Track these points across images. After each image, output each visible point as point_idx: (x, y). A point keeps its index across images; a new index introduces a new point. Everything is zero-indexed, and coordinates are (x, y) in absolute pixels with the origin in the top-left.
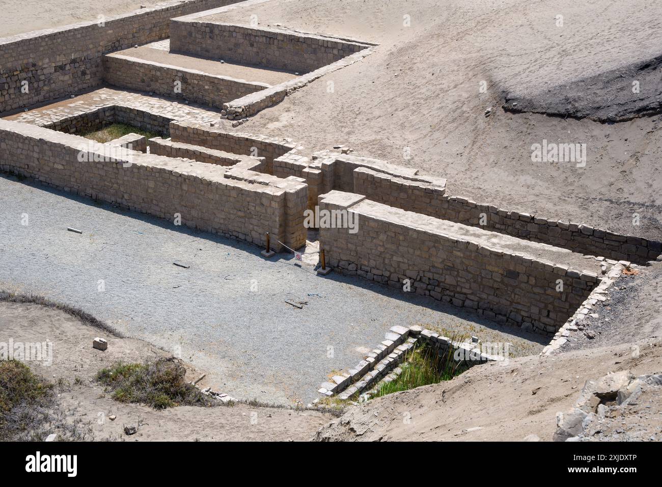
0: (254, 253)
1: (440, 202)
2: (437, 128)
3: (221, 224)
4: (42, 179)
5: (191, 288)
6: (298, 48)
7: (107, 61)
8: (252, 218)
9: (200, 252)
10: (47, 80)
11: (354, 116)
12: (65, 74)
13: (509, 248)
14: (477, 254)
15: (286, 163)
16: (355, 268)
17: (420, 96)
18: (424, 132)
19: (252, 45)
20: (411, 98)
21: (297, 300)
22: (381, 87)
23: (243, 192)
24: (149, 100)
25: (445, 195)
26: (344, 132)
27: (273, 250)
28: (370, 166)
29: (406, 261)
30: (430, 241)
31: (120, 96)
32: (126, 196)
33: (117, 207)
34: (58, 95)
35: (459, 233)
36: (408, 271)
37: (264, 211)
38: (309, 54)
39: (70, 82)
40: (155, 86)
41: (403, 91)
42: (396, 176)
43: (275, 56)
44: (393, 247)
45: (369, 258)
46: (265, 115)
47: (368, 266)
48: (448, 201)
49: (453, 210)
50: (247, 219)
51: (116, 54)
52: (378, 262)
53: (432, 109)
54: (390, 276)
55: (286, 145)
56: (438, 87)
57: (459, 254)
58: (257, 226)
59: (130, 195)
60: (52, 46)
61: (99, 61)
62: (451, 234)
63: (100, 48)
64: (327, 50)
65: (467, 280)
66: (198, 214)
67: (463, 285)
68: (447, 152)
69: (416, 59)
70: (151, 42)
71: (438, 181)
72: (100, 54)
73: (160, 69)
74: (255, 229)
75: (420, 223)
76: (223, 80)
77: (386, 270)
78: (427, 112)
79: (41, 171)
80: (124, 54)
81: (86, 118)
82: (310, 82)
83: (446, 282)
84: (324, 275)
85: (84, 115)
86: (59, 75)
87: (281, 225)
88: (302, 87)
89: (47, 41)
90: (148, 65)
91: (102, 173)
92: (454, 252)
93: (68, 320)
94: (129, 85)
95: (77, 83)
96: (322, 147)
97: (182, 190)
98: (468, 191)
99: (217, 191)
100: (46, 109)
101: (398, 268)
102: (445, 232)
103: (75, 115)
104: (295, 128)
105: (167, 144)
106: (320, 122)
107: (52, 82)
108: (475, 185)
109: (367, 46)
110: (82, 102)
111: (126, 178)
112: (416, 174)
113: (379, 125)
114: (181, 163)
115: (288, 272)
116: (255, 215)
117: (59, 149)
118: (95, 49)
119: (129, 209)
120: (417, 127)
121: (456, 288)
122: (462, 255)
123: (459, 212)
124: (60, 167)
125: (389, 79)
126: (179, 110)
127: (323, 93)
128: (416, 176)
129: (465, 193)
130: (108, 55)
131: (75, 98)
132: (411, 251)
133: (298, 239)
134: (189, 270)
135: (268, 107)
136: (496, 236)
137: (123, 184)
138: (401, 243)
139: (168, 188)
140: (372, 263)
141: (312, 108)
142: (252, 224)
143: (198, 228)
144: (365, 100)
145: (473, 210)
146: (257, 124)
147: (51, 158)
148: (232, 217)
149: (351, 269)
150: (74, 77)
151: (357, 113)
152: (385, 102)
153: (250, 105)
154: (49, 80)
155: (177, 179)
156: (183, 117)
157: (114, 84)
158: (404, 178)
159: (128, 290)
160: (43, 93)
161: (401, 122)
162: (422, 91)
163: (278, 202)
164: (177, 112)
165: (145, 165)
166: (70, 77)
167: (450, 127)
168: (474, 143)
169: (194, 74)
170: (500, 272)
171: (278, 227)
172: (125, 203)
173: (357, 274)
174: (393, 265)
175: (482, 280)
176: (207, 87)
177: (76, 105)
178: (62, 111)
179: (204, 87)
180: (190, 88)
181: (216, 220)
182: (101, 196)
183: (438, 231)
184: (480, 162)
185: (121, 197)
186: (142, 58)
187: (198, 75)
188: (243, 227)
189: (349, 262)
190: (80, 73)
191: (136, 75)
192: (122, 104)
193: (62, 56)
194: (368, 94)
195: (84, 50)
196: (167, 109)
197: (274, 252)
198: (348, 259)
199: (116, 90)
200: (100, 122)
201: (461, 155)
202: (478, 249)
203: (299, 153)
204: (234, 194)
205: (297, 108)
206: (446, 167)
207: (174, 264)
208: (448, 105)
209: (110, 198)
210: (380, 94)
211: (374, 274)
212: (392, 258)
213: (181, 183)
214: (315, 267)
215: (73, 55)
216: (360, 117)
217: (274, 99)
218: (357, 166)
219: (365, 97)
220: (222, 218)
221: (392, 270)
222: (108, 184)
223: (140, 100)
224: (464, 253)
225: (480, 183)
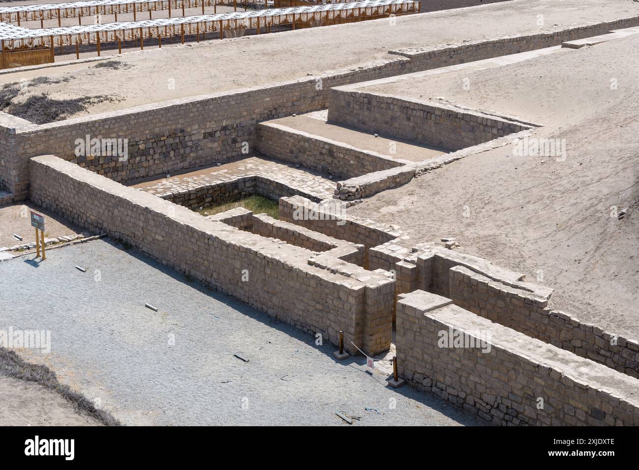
0: (326, 353)
1: (540, 316)
2: (563, 227)
3: (300, 316)
4: (144, 249)
5: (240, 386)
6: (455, 125)
7: (261, 129)
8: (329, 312)
9: (269, 345)
10: (195, 147)
11: (481, 205)
12: (215, 141)
13: (598, 382)
14: (559, 383)
15: (381, 254)
16: (430, 384)
17: (558, 189)
18: (548, 231)
19: (409, 119)
20: (548, 190)
21: (351, 414)
22: (522, 174)
23: (322, 282)
24: (293, 172)
25: (546, 309)
26: (464, 223)
27: (347, 352)
28: (469, 265)
29: (483, 382)
30: (510, 362)
31: (266, 167)
32: (215, 275)
33: (206, 286)
34: (205, 162)
35: (545, 356)
36: (485, 394)
37: (341, 306)
38: (467, 132)
39: (219, 149)
40: (303, 158)
41: (543, 181)
42: (495, 280)
43: (431, 132)
44: (470, 365)
45: (445, 374)
46: (383, 197)
47: (443, 383)
48: (549, 316)
49: (554, 327)
50: (324, 313)
51: (271, 122)
52: (454, 380)
53: (566, 204)
54: (466, 397)
55: (391, 233)
56: (581, 179)
57: (540, 381)
58: (334, 322)
59: (219, 274)
60: (203, 112)
61: (252, 128)
62: (534, 356)
63: (254, 116)
64: (486, 129)
65: (548, 415)
66: (279, 302)
67: (542, 420)
68: (565, 256)
69: (571, 145)
70: (311, 111)
71: (542, 291)
72: (254, 122)
73: (308, 140)
74: (332, 326)
75: (503, 339)
76: (368, 155)
77: (462, 390)
78: (560, 207)
79: (145, 240)
80: (278, 123)
81: (224, 188)
82: (446, 163)
83: (525, 414)
84: (395, 388)
85: (222, 185)
86: (207, 142)
87: (357, 324)
88: (435, 169)
89: (199, 107)
90: (298, 135)
91: (196, 249)
92: (535, 378)
93: (61, 405)
94: (279, 155)
95: (226, 150)
96: (430, 238)
97: (265, 273)
98: (574, 306)
99: (297, 277)
100: (188, 177)
101: (475, 389)
102: (528, 353)
103: (213, 184)
104: (411, 215)
105: (269, 222)
106: (441, 210)
107: (199, 148)
108: (584, 299)
109: (529, 126)
110: (226, 171)
111: (215, 256)
112: (520, 279)
113: (505, 218)
114: (270, 244)
115: (355, 379)
116: (333, 310)
117: (161, 220)
118: (249, 116)
119: (217, 289)
120: (543, 224)
121: (536, 423)
122: (543, 384)
123: (561, 331)
124: (160, 238)
125: (534, 166)
126: (319, 185)
127: (458, 176)
128: (520, 282)
129: (570, 309)
130: (261, 123)
131: (221, 166)
132: (489, 371)
133: (378, 341)
134: (248, 364)
135: (389, 188)
136: (588, 364)
137: (213, 262)
138: (478, 360)
139: (252, 270)
140: (448, 380)
141: (438, 193)
142: (329, 320)
143: (278, 317)
144: (499, 188)
145: (576, 329)
146: (372, 206)
147: (153, 227)
148: (311, 309)
149: (426, 385)
150: (223, 145)
151: (486, 202)
152: (520, 192)
153: (366, 185)
154: (196, 147)
155: (261, 262)
156: (321, 192)
157: (264, 153)
158: (505, 283)
159: (175, 379)
160: (188, 160)
161: (529, 216)
162: (563, 182)
163: (356, 297)
164: (317, 187)
165: (233, 242)
166: (219, 144)
167: (578, 227)
168: (598, 248)
169: (340, 147)
170: (584, 409)
171: (354, 326)
172: (213, 282)
173: (431, 390)
174: (470, 385)
175: (564, 416)
176: (352, 162)
177: (219, 174)
178: (203, 179)
179: (349, 161)
180: (336, 162)
181: (295, 311)
182: (193, 272)
183: (521, 350)
184: (598, 272)
185: (210, 275)
186: (294, 128)
187: (344, 148)
188: (320, 321)
189: (425, 376)
190: (230, 141)
191: (285, 145)
192: (264, 175)
193: (213, 122)
194: (505, 181)
195: (236, 117)
196: (307, 183)
197: (348, 354)
198: (423, 372)
199: (265, 160)
200: (239, 193)
201: (579, 261)
202: (561, 378)
203: (402, 243)
204: (313, 283)
205: (422, 192)
206: (558, 274)
207: (235, 356)
208: (583, 202)
209: (201, 276)
210: (517, 183)
211: (449, 394)
212: (469, 377)
213: (265, 266)
214: (388, 377)
215: (224, 121)
216: (487, 207)
217: (398, 180)
218: (456, 264)
219: (501, 185)
220: (301, 309)
221: (468, 391)
222: (200, 260)
223: (284, 172)
224: (545, 382)
225: (592, 298)
